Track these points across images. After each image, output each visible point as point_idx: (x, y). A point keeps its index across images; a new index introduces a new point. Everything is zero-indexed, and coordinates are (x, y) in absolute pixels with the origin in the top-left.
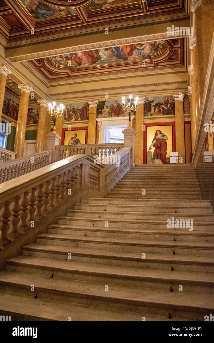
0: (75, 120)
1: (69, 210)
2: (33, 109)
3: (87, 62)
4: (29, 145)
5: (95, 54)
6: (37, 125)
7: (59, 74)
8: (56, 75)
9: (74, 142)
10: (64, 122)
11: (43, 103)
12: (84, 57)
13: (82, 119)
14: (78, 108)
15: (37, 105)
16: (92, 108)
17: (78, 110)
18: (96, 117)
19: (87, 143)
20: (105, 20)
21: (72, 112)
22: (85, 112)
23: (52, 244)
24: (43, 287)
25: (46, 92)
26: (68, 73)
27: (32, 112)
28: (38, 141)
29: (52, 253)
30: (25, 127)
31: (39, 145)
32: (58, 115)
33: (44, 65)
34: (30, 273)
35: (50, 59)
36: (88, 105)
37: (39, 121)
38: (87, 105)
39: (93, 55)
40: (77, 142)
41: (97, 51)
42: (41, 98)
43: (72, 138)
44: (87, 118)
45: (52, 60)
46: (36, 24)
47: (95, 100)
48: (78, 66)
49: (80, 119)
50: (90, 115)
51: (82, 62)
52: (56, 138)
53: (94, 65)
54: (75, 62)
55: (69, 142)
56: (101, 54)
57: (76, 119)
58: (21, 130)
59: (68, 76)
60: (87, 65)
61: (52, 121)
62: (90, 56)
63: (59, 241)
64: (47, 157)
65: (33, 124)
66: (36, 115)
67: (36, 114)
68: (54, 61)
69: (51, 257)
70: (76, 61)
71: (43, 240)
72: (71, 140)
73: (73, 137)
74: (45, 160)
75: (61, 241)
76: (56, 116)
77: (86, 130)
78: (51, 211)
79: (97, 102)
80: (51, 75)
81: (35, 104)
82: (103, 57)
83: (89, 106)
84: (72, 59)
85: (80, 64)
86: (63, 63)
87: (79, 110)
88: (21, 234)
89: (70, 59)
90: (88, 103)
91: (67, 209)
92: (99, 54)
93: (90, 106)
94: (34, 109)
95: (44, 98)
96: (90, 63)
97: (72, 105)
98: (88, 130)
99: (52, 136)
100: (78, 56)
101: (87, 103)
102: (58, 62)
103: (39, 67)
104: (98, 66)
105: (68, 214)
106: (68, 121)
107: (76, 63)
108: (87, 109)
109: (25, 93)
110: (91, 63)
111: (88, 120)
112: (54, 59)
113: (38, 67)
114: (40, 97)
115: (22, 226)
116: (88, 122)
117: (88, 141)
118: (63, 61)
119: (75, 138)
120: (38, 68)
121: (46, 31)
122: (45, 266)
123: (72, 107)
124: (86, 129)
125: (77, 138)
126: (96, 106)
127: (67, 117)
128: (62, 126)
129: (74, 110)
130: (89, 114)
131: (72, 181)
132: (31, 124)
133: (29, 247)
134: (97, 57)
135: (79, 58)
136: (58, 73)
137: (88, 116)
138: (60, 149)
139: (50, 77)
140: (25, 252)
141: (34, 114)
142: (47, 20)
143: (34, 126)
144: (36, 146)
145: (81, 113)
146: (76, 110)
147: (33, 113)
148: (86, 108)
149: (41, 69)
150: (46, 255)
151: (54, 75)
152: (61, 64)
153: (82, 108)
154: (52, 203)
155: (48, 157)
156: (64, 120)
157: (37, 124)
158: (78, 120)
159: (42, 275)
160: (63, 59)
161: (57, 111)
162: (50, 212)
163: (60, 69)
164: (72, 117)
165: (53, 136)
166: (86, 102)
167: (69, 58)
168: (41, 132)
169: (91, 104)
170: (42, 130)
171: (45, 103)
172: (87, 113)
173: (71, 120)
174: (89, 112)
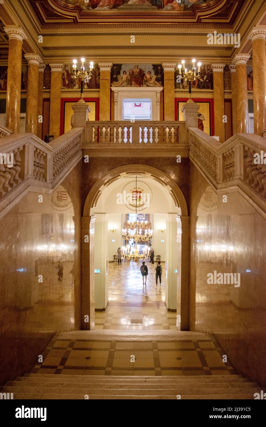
0: (79, 88)
3: (106, 4)
8: (55, 17)
10: (62, 89)
11: (34, 59)
16: (104, 72)
18: (109, 84)
19: (98, 120)
26: (75, 17)
30: (20, 94)
36: (98, 67)
38: (96, 68)
42: (32, 51)
44: (98, 86)
47: (109, 62)
48: (91, 8)
49: (86, 86)
50: (101, 82)
51: (99, 3)
52: (87, 111)
53: (115, 11)
59: (75, 23)
60: (105, 9)
61: (44, 87)
77: (96, 102)
79: (111, 64)
80: (48, 17)
83: (100, 69)
85: (94, 6)
95: (36, 52)
98: (99, 102)
99: (81, 107)
103: (35, 2)
104: (121, 12)
106: (69, 88)
107: (90, 4)
110: (111, 6)
111: (99, 88)
116: (99, 91)
117: (100, 117)
120: (33, 2)
126: (109, 69)
127: (67, 82)
128: (61, 95)
136: (60, 16)
138: (93, 126)
139: (46, 21)
155: (80, 136)
156: (62, 87)
163: (66, 9)
164: (75, 84)
165: (83, 107)
168: (34, 102)
169: (103, 66)
170: (34, 100)
171: (36, 60)
172: (96, 79)
173: (74, 87)
174: (99, 78)
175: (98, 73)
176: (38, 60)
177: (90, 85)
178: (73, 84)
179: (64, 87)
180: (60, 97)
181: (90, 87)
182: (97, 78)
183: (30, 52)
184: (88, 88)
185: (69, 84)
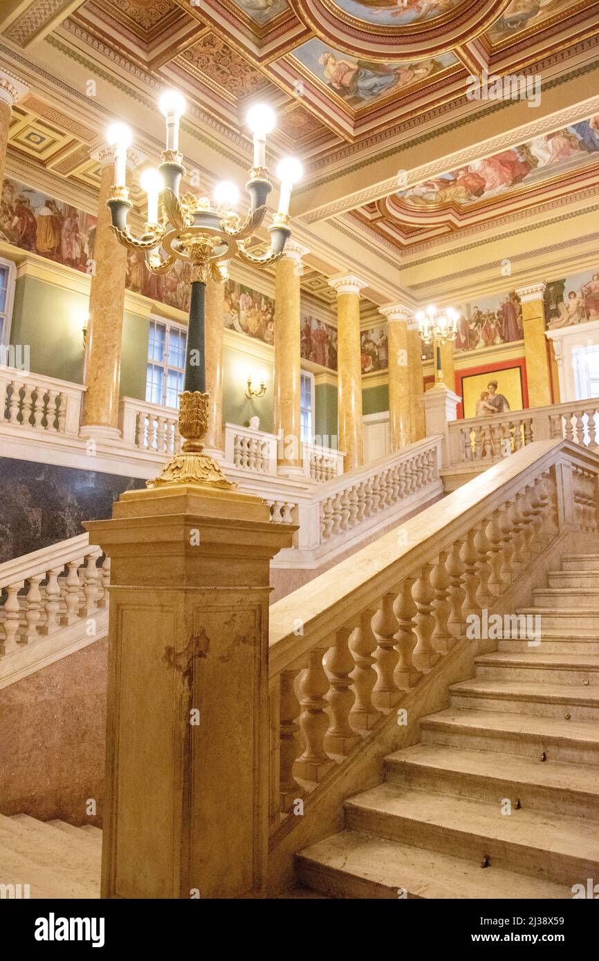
0: (487, 345)
1: (540, 590)
2: (370, 332)
3: (498, 183)
4: (369, 427)
5: (518, 155)
6: (387, 373)
7: (426, 230)
8: (418, 232)
9: (490, 404)
10: (456, 353)
11: (395, 312)
12: (489, 170)
13: (505, 339)
14: (491, 312)
15: (380, 321)
16: (528, 303)
17: (489, 315)
18: (542, 327)
19: (528, 407)
20: (539, 58)
21: (474, 324)
22: (511, 317)
23: (517, 679)
24: (533, 782)
25: (397, 282)
26: (449, 221)
27: (368, 341)
28: (394, 414)
29: (528, 702)
30: (360, 382)
31: (398, 425)
32: (445, 339)
33: (385, 214)
34: (484, 751)
35: (399, 196)
36: (515, 297)
37: (391, 362)
38: (514, 299)
39: (513, 159)
40: (500, 404)
41: (524, 149)
42: (388, 301)
43: (484, 396)
44: (520, 335)
45: (403, 197)
46: (355, 117)
47: (535, 282)
48: (474, 197)
49: (498, 340)
50: (526, 326)
51: (484, 186)
52: (447, 402)
53: (520, 186)
54: (466, 188)
55: (477, 406)
56: (535, 151)
57: (490, 341)
58: (350, 393)
59: (452, 231)
60: (501, 189)
61: (424, 357)
62: (507, 164)
63: (538, 671)
64: (430, 455)
65: (374, 370)
66: (378, 347)
67: (377, 344)
68: (411, 198)
69: (527, 710)
70: (467, 186)
71: (491, 669)
72: (483, 399)
73: (488, 391)
74: (426, 462)
75: (541, 672)
76: (441, 344)
77: (520, 367)
78: (498, 595)
79: (542, 285)
80: (405, 236)
81: (375, 318)
82: (541, 158)
83: (519, 300)
84: (457, 183)
85: (479, 192)
86: (433, 197)
87: (493, 314)
88: (441, 657)
89: (451, 183)
90: (517, 291)
91: (535, 588)
92: (529, 152)
93: (524, 299)
94: (373, 332)
95: (396, 300)
96: (507, 182)
97: (472, 307)
98: (525, 367)
99: (435, 397)
100: (472, 172)
101: (514, 293)
102: (421, 197)
103: (374, 222)
104: (531, 185)
105: (537, 601)
106: (468, 349)
107: (469, 191)
108: (514, 309)
109: (349, 295)
110: (510, 182)
111: (522, 338)
112: (410, 193)
113: (371, 221)
114: (385, 298)
115: (440, 637)
116: (523, 345)
117: (530, 397)
118: (434, 192)
119: (493, 393)
120: (370, 225)
121: (383, 129)
122: (523, 732)
123: (474, 311)
124: (520, 365)
125: (497, 392)
126: (540, 296)
127: (463, 339)
128: (453, 366)
129: (479, 319)
130: (522, 323)
131: (536, 514)
132: (369, 372)
133: (466, 686)
134: (525, 164)
135: (475, 176)
136: (421, 229)
137: (522, 326)
138: (461, 430)
139: (404, 242)
140: (456, 700)
141: (374, 344)
142: (382, 101)
143: (379, 375)
144: (391, 428)
145: (501, 323)
146: (485, 316)
147: (371, 341)
148: (512, 307)
149: (380, 224)
150: (512, 705)
151: (414, 234)
152: (428, 202)
153: (501, 309)
154: (497, 576)
155: (434, 453)
156: (455, 350)
157: (385, 371)
158: (494, 344)
159: (516, 754)
160: (433, 188)
161: (440, 328)
162: (496, 599)
163: (428, 215)
164: (477, 339)
165: (438, 396)
166: (510, 290)
167: (449, 181)
168: (400, 389)
169: (526, 292)
170: (401, 385)
171: (399, 312)
172: (516, 321)
173: (476, 345)
174: (522, 318)
175: (517, 307)
176: (402, 312)
177: (507, 337)
178: (474, 340)
179: (458, 350)
180: (452, 371)
181: (507, 339)
182: (518, 320)
183: (386, 302)
184: (504, 343)
185: (466, 341)
